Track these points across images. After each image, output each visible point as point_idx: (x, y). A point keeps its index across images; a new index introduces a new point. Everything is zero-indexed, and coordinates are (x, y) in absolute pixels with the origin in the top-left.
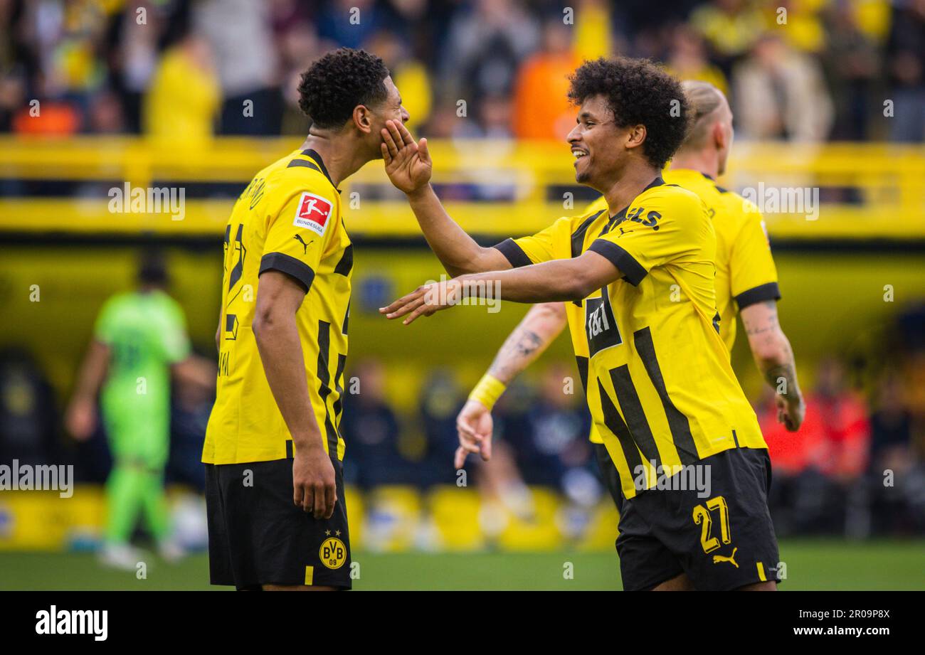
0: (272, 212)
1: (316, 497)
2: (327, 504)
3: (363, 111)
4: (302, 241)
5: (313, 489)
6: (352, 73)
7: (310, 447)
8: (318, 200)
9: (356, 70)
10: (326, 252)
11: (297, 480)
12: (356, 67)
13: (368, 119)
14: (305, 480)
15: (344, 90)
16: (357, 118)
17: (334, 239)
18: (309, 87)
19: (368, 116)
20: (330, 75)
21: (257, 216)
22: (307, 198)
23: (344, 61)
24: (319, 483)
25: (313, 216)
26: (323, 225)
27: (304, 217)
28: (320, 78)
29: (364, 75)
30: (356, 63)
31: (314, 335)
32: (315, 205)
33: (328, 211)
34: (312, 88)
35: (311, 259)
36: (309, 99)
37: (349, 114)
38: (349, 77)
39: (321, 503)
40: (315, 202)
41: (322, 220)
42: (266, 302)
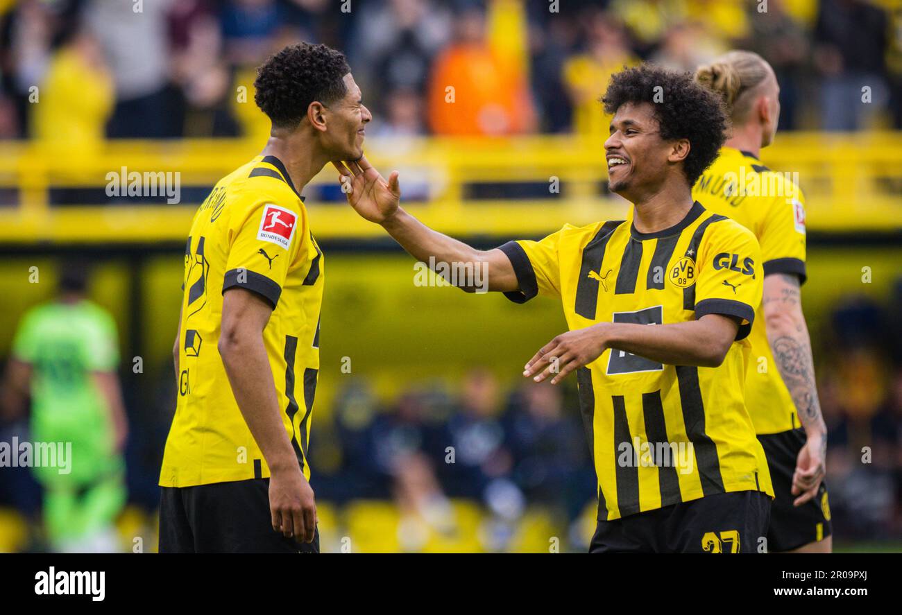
0: (235, 226)
1: (295, 522)
2: (306, 528)
3: (318, 108)
4: (266, 256)
5: (291, 513)
6: (310, 68)
7: (285, 469)
8: (282, 212)
9: (314, 64)
10: (292, 265)
11: (273, 505)
12: (315, 62)
13: (324, 117)
14: (282, 504)
15: (301, 85)
16: (312, 115)
17: (301, 251)
18: (265, 81)
19: (324, 114)
20: (287, 70)
21: (219, 229)
22: (270, 210)
23: (302, 56)
24: (297, 506)
25: (278, 229)
26: (288, 238)
27: (268, 230)
28: (276, 73)
29: (322, 71)
30: (315, 58)
31: (281, 351)
32: (278, 217)
33: (293, 223)
34: (268, 82)
35: (277, 274)
36: (264, 94)
37: (304, 111)
38: (306, 72)
39: (300, 527)
40: (279, 213)
41: (287, 233)
42: (231, 320)
